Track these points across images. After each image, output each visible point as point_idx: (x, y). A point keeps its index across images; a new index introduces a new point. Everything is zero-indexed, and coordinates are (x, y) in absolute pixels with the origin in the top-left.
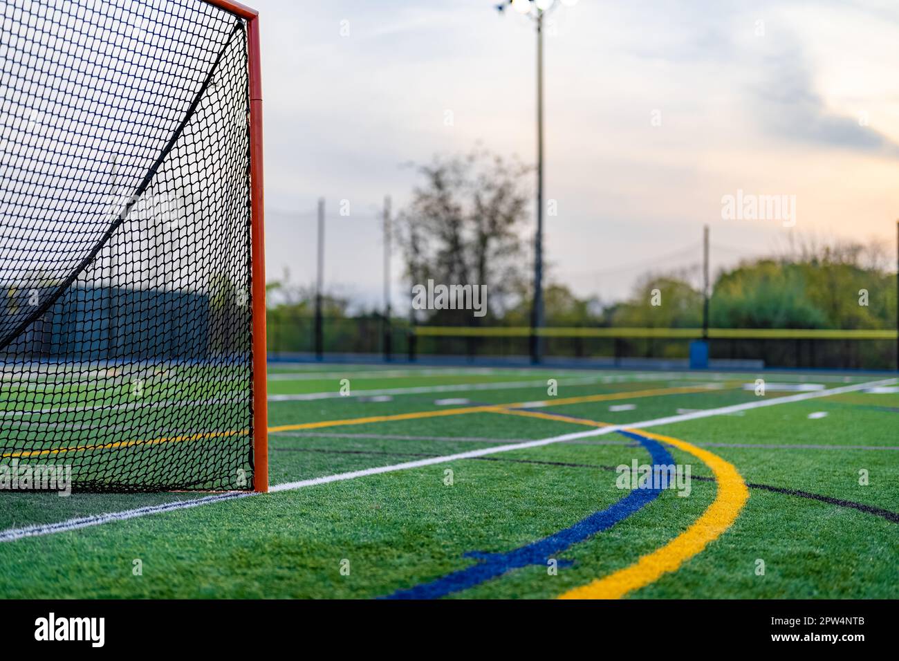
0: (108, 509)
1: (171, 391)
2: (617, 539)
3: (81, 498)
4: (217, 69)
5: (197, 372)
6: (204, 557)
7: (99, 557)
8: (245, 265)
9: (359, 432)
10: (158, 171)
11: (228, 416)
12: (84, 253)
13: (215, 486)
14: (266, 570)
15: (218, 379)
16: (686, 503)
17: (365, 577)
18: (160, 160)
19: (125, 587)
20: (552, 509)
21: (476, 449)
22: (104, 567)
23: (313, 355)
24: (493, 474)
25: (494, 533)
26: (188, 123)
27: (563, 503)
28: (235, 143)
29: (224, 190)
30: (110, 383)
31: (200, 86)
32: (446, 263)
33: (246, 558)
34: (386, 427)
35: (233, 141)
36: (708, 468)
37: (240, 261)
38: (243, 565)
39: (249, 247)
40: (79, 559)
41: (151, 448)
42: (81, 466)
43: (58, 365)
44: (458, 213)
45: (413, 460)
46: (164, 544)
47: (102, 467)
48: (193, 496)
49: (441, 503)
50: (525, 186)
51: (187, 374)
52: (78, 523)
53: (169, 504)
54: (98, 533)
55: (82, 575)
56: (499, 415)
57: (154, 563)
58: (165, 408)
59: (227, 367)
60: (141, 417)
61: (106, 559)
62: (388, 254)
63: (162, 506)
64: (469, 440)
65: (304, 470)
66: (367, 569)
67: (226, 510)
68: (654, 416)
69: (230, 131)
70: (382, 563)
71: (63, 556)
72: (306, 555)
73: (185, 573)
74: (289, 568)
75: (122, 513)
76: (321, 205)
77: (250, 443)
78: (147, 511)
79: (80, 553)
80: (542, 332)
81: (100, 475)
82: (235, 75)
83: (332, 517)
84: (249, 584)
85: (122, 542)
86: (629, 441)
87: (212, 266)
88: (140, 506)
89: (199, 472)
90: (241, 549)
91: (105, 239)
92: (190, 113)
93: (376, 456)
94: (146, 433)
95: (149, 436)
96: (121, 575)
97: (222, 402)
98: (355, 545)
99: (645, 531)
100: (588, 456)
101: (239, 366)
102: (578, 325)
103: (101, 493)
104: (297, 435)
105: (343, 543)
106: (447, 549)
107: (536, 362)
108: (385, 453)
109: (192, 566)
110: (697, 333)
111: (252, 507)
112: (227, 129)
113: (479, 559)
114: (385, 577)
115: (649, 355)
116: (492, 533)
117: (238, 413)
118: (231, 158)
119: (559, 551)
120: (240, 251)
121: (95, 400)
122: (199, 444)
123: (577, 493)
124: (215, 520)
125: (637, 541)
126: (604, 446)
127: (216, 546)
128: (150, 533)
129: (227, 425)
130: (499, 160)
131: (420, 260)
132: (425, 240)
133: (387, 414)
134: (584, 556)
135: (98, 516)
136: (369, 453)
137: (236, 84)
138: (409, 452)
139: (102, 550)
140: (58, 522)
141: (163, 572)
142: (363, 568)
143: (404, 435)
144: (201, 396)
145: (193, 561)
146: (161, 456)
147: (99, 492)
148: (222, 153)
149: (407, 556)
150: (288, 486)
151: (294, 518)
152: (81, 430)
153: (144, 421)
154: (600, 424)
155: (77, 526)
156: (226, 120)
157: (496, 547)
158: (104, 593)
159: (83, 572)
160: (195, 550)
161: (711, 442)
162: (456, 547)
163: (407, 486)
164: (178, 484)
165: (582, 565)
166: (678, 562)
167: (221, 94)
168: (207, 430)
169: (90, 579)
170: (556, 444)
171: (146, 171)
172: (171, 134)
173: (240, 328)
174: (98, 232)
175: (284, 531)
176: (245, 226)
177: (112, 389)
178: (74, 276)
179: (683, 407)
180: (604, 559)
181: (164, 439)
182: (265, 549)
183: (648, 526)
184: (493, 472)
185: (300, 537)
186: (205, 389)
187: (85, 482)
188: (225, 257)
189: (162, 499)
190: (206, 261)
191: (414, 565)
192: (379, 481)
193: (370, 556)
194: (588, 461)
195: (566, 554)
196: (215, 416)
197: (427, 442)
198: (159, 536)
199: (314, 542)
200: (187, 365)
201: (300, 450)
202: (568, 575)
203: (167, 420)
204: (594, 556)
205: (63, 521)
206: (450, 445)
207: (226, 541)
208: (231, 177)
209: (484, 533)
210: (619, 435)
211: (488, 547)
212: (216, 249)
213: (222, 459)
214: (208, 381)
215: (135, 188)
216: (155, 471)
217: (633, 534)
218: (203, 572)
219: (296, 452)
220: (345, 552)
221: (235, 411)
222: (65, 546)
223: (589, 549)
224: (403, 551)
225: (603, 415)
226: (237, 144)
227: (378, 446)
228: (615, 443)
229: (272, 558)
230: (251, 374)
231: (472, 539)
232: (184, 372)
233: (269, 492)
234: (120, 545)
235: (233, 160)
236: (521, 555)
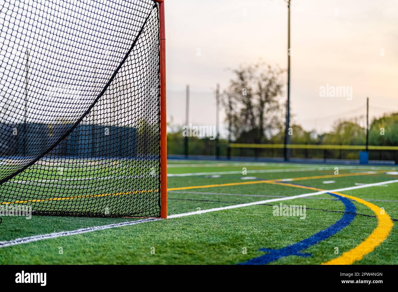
0: (95, 224)
1: (124, 172)
2: (331, 244)
3: (83, 219)
4: (145, 25)
5: (135, 163)
6: (140, 248)
7: (93, 247)
8: (157, 115)
9: (207, 191)
10: (119, 72)
11: (149, 183)
12: (85, 109)
13: (143, 215)
14: (168, 255)
15: (144, 166)
16: (363, 228)
17: (214, 259)
18: (120, 67)
19: (105, 260)
20: (299, 229)
21: (261, 200)
22: (95, 251)
23: (184, 156)
24: (270, 212)
25: (273, 240)
26: (132, 50)
27: (304, 226)
28: (153, 59)
29: (148, 80)
30: (96, 167)
31: (138, 33)
32: (245, 114)
33: (159, 248)
34: (219, 189)
35: (152, 58)
36: (372, 211)
37: (155, 113)
38: (158, 252)
39: (159, 106)
40: (84, 247)
41: (115, 198)
42: (84, 205)
43: (74, 159)
44: (251, 91)
45: (232, 205)
46: (121, 241)
47: (93, 205)
48: (133, 220)
49: (247, 225)
50: (282, 79)
51: (131, 164)
52: (83, 231)
53: (123, 223)
54: (92, 236)
55: (86, 255)
56: (271, 184)
57: (117, 250)
58: (121, 179)
59: (149, 161)
60: (110, 183)
61: (96, 247)
62: (218, 109)
63: (120, 224)
64: (258, 196)
65: (183, 208)
66: (214, 255)
67: (148, 226)
68: (344, 186)
69: (151, 53)
70: (221, 253)
71: (77, 245)
72: (186, 248)
73: (131, 255)
74: (179, 254)
75: (102, 227)
76: (188, 88)
77: (159, 196)
78: (113, 226)
79: (84, 244)
80: (289, 146)
81: (92, 209)
82: (154, 28)
83: (197, 230)
84: (160, 260)
85: (103, 240)
86: (333, 198)
87: (143, 115)
88: (110, 223)
89: (136, 209)
90: (156, 244)
91: (95, 103)
92: (133, 45)
93: (216, 202)
94: (112, 190)
95: (114, 192)
96: (103, 255)
97: (147, 177)
98: (208, 244)
99: (344, 240)
100: (315, 204)
101: (154, 161)
102: (306, 143)
103: (92, 217)
104: (179, 192)
105: (203, 243)
106: (251, 247)
107: (286, 160)
108: (219, 202)
109: (134, 252)
110: (364, 147)
111: (160, 225)
112: (150, 53)
113: (266, 252)
114: (223, 259)
115: (340, 158)
116: (272, 240)
117: (154, 182)
118: (151, 66)
119: (304, 249)
120: (155, 108)
121: (90, 175)
122: (136, 196)
123: (310, 222)
124: (144, 231)
125: (341, 245)
126: (322, 200)
127: (145, 243)
128: (115, 236)
129: (149, 188)
130: (269, 67)
131: (233, 113)
132: (235, 104)
133: (219, 184)
134: (316, 252)
135: (92, 228)
136: (212, 201)
137: (154, 32)
138: (230, 201)
139: (94, 244)
140: (74, 230)
141: (122, 254)
142: (213, 255)
143: (228, 193)
144: (137, 174)
145: (135, 249)
146: (119, 201)
147: (91, 217)
148: (148, 63)
149: (233, 250)
150: (176, 216)
151: (179, 231)
152: (83, 189)
153: (112, 185)
154: (319, 190)
155: (83, 232)
156: (149, 49)
157: (274, 246)
158: (96, 263)
159: (86, 253)
160: (135, 244)
161: (373, 199)
162: (255, 246)
163: (230, 217)
164: (126, 214)
165: (316, 256)
166: (362, 255)
167: (147, 37)
168: (140, 190)
169: (89, 256)
170: (299, 199)
171: (113, 72)
172: (125, 55)
173: (155, 143)
174: (92, 99)
175: (175, 237)
176: (157, 97)
177: (97, 170)
178: (81, 119)
179: (358, 182)
180: (326, 253)
181: (120, 193)
182: (167, 245)
183: (346, 238)
184: (270, 211)
185: (183, 239)
186: (139, 171)
187: (85, 212)
188: (149, 111)
189: (119, 220)
190: (140, 112)
191: (236, 254)
192: (217, 215)
193: (216, 249)
194: (314, 207)
195: (307, 250)
196: (143, 183)
197: (238, 197)
198: (119, 237)
199: (190, 242)
200: (131, 160)
201: (180, 199)
202: (309, 260)
203: (122, 185)
204: (321, 252)
205: (76, 230)
206: (249, 198)
207: (149, 241)
208: (151, 74)
209: (268, 240)
210: (328, 195)
211: (270, 246)
212: (144, 107)
213: (146, 203)
214: (140, 168)
215: (108, 79)
216: (116, 208)
217: (339, 242)
218: (140, 255)
219: (179, 200)
220: (204, 247)
221: (152, 181)
222: (78, 241)
223: (318, 248)
224: (231, 247)
225: (319, 185)
226: (154, 60)
227: (216, 198)
228: (327, 199)
229: (170, 249)
230: (160, 165)
231: (263, 242)
232: (129, 163)
233: (167, 218)
234: (102, 241)
235: (152, 67)
236: (286, 250)
